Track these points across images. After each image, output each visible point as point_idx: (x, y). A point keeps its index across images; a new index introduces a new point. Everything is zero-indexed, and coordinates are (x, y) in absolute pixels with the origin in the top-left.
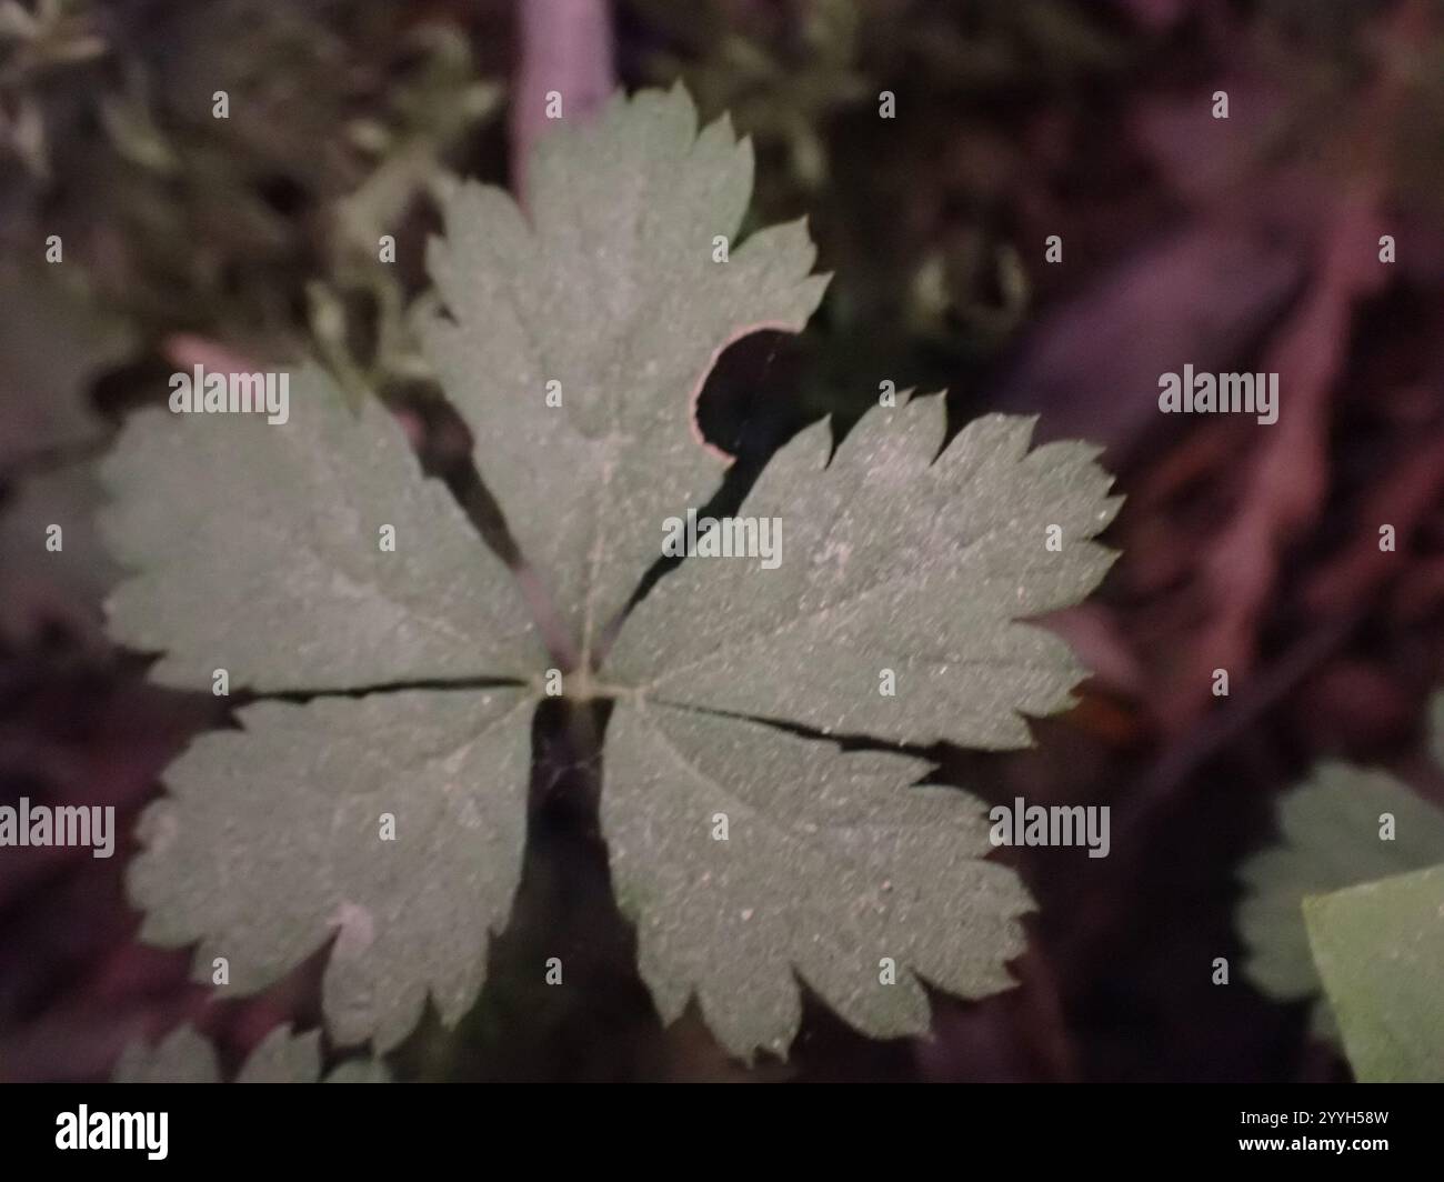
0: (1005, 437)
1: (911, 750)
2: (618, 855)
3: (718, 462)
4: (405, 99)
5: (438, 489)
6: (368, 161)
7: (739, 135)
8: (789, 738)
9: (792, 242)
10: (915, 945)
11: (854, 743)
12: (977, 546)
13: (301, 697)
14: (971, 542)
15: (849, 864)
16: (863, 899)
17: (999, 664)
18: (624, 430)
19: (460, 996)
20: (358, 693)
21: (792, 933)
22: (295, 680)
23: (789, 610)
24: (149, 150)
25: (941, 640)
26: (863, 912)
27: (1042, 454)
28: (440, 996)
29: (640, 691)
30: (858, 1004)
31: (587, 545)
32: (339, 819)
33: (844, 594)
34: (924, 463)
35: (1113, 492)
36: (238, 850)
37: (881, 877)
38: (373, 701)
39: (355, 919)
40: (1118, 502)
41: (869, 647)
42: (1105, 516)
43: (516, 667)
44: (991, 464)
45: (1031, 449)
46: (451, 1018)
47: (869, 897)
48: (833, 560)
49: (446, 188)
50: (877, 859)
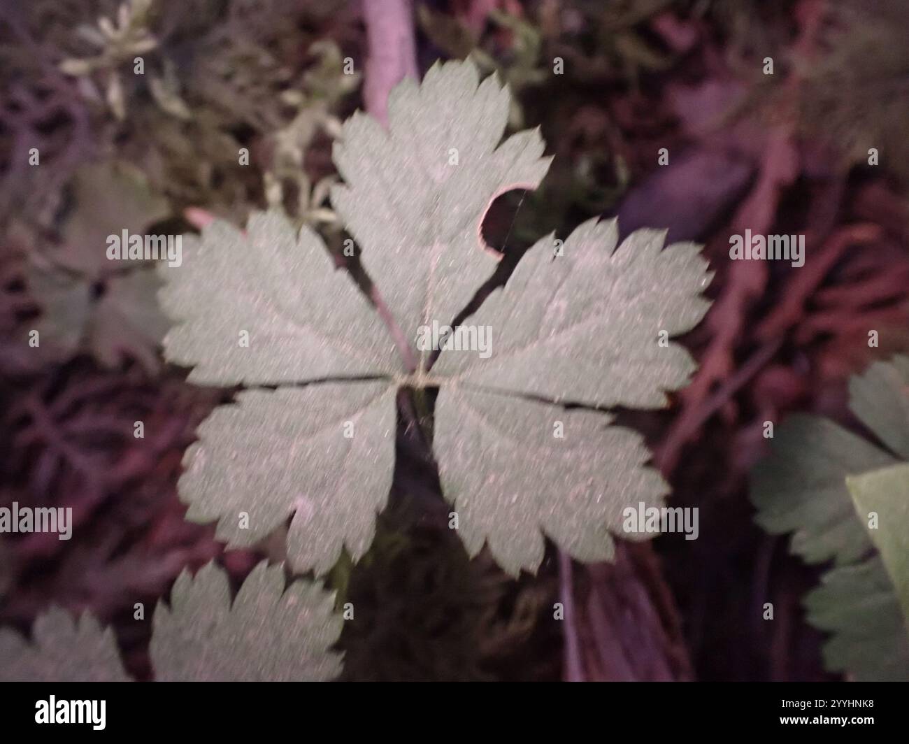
0: (649, 242)
1: (603, 409)
2: (444, 469)
3: (493, 259)
4: (309, 77)
5: (343, 275)
6: (290, 113)
7: (503, 84)
8: (535, 405)
9: (533, 140)
10: (606, 512)
11: (571, 406)
12: (635, 300)
13: (273, 387)
14: (633, 296)
15: (569, 470)
16: (576, 490)
17: (648, 363)
18: (442, 243)
19: (361, 544)
20: (303, 384)
21: (539, 509)
22: (267, 378)
23: (534, 335)
24: (176, 107)
25: (617, 351)
26: (577, 497)
27: (670, 250)
28: (350, 546)
29: (454, 382)
30: (576, 544)
31: (423, 304)
32: (293, 452)
33: (563, 327)
34: (606, 257)
35: (709, 270)
36: (239, 470)
37: (586, 477)
38: (310, 389)
39: (303, 505)
40: (712, 275)
41: (578, 355)
42: (705, 282)
43: (386, 370)
44: (643, 256)
45: (665, 247)
46: (356, 557)
47: (581, 487)
48: (558, 310)
49: (333, 126)
50: (584, 467)
